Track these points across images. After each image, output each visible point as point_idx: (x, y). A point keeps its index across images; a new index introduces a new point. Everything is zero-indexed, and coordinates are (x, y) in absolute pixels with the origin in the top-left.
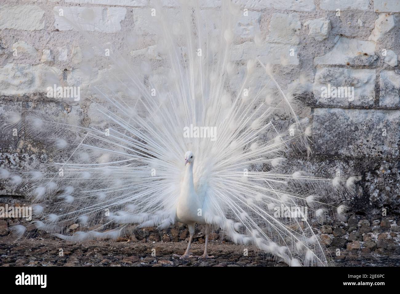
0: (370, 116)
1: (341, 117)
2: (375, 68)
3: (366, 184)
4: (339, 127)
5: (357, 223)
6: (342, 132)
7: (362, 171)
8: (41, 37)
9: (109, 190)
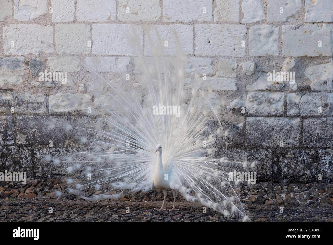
0: (281, 122)
1: (263, 122)
2: (284, 91)
3: (279, 164)
4: (262, 128)
5: (273, 188)
6: (264, 131)
7: (277, 156)
8: (78, 76)
9: (113, 169)
